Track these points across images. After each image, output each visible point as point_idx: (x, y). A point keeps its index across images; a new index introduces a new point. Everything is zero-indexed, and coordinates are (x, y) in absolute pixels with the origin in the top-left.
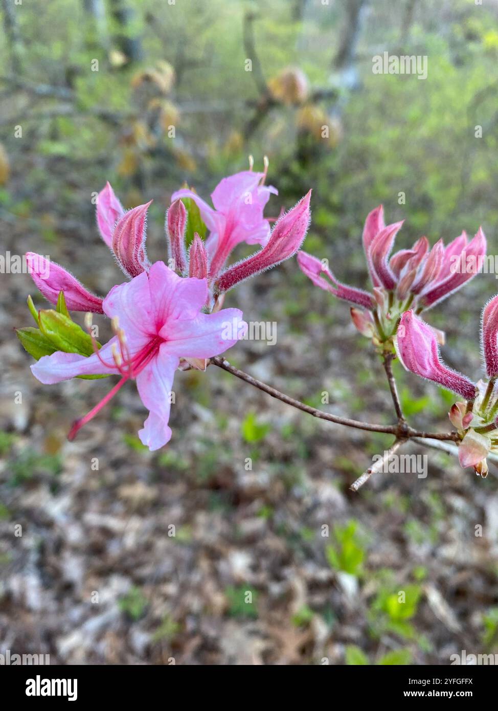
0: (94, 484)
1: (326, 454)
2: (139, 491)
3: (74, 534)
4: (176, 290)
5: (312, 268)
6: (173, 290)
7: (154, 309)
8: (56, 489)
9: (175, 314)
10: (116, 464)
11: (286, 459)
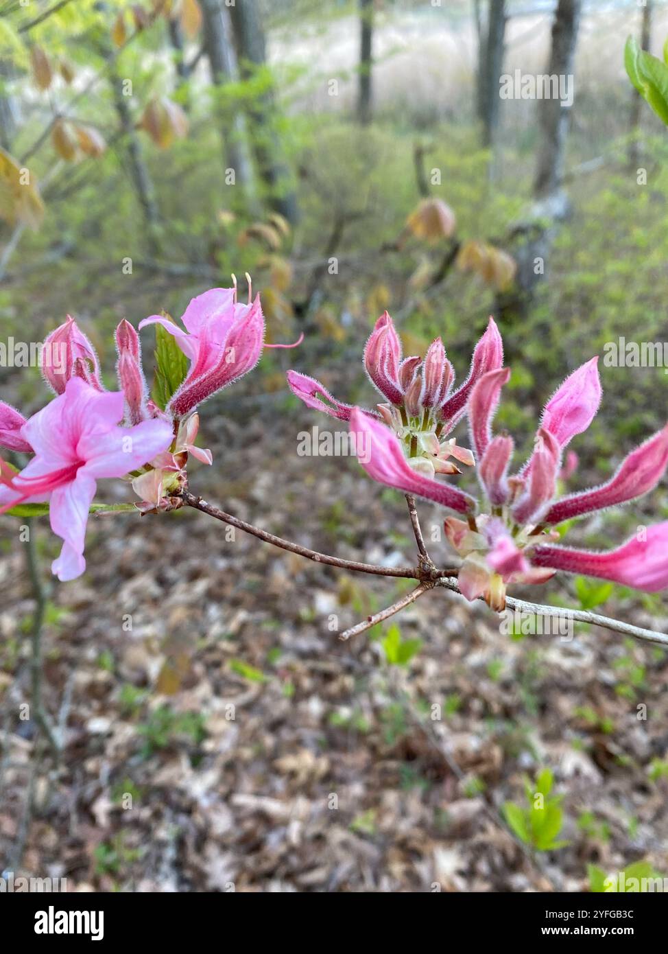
0: (247, 753)
1: (566, 705)
2: (306, 761)
3: (222, 823)
4: (89, 404)
5: (303, 388)
6: (86, 403)
7: (66, 426)
8: (198, 760)
9: (86, 430)
10: (275, 726)
11: (508, 713)
